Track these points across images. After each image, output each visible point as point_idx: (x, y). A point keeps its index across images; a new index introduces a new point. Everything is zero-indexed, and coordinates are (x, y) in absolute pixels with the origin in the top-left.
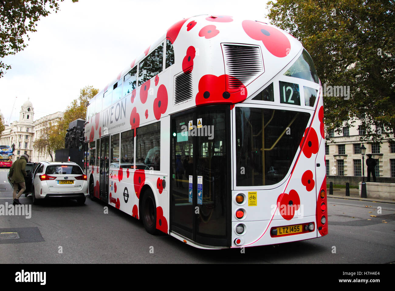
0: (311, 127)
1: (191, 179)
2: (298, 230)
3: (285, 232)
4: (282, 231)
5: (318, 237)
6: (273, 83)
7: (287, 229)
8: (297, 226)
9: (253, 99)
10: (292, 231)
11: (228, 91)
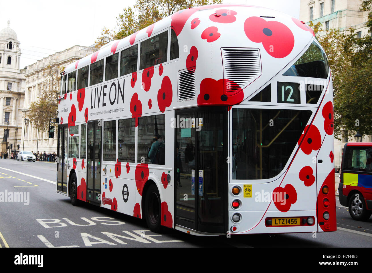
0: (313, 124)
1: (193, 173)
2: (295, 222)
3: (281, 222)
4: (278, 222)
5: (319, 231)
6: (270, 84)
7: (283, 220)
8: (294, 219)
9: (249, 101)
10: (289, 223)
11: (225, 94)
